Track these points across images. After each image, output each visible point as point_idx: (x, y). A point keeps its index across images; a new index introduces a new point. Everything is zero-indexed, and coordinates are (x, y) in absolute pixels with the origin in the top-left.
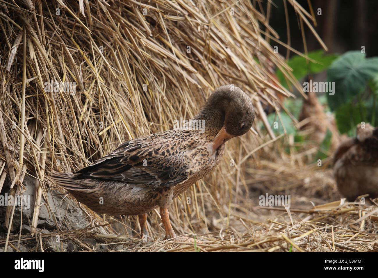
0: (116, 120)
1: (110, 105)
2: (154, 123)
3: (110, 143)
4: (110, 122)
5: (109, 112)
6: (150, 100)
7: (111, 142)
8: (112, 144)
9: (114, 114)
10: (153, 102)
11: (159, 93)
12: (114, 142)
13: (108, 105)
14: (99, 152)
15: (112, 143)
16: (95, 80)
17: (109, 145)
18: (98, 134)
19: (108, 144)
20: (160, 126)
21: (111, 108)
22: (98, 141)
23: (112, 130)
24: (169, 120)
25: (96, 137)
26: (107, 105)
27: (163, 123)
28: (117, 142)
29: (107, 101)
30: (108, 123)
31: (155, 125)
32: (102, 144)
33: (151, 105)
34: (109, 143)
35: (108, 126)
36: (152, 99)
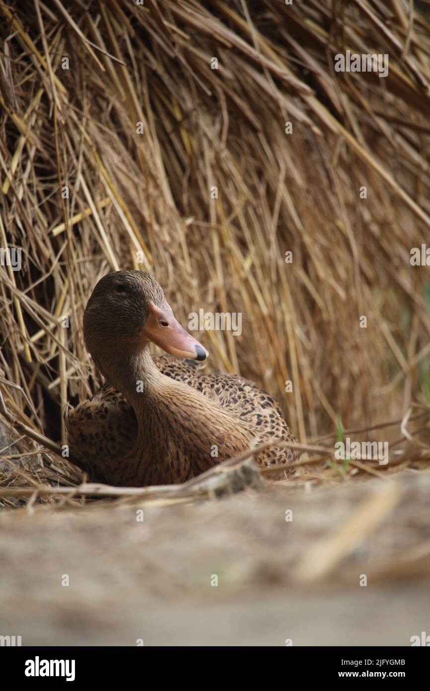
0: (98, 198)
1: (81, 158)
2: (196, 219)
3: (81, 259)
4: (81, 203)
5: (80, 178)
6: (186, 160)
7: (84, 255)
8: (84, 262)
9: (93, 182)
10: (195, 168)
11: (210, 143)
12: (90, 257)
13: (77, 158)
14: (51, 280)
15: (86, 258)
16: (41, 92)
17: (79, 263)
18: (50, 234)
19: (75, 261)
20: (209, 229)
21: (85, 167)
22: (48, 252)
23: (85, 224)
24: (233, 216)
25: (44, 241)
26: (73, 156)
27: (219, 221)
28: (98, 258)
29: (74, 147)
30: (77, 206)
31: (198, 227)
32: (61, 260)
33: (188, 173)
34: (78, 257)
35: (75, 214)
36: (191, 159)
